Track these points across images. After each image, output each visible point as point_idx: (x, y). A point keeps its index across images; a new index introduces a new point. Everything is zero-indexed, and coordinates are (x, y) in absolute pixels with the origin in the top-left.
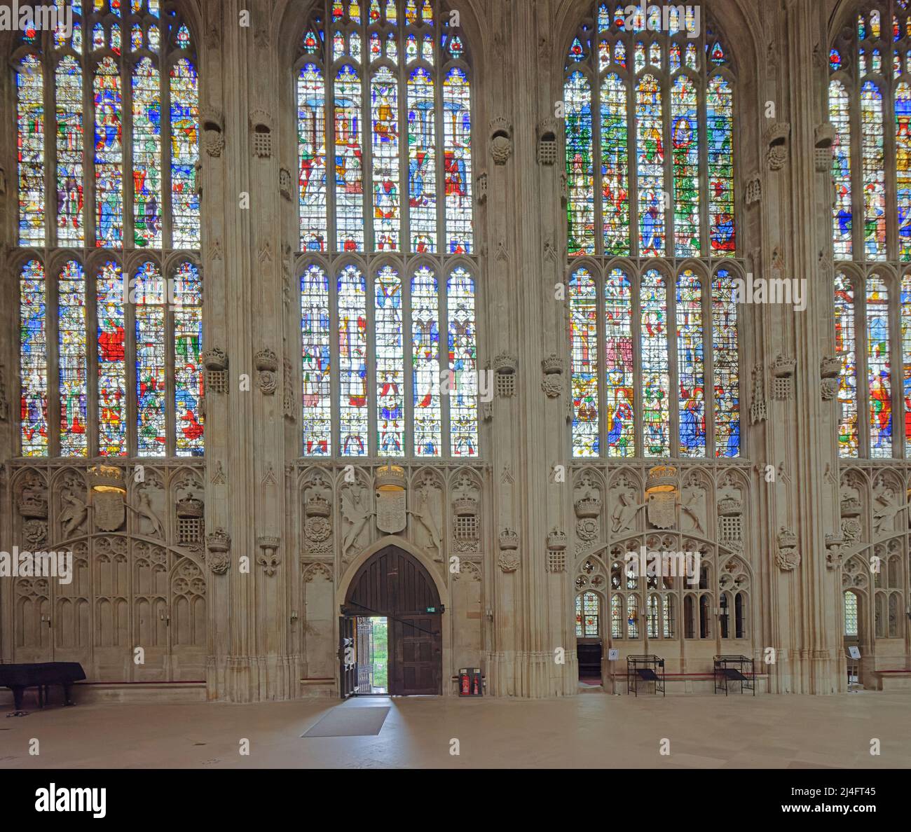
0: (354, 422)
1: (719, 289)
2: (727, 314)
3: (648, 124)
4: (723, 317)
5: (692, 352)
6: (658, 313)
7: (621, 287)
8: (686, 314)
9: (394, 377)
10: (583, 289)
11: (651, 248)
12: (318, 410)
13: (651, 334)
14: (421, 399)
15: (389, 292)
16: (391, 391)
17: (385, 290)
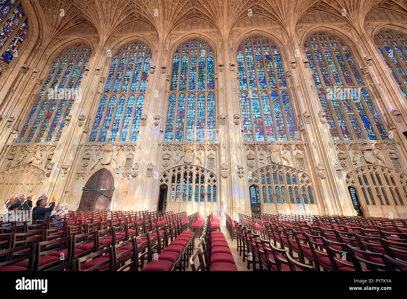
0: (105, 133)
1: (210, 97)
2: (212, 103)
3: (193, 64)
4: (211, 104)
5: (202, 113)
6: (193, 104)
7: (183, 98)
8: (201, 104)
9: (119, 121)
10: (173, 99)
11: (192, 89)
12: (96, 130)
13: (191, 109)
14: (124, 126)
15: (122, 101)
16: (117, 125)
17: (121, 101)
